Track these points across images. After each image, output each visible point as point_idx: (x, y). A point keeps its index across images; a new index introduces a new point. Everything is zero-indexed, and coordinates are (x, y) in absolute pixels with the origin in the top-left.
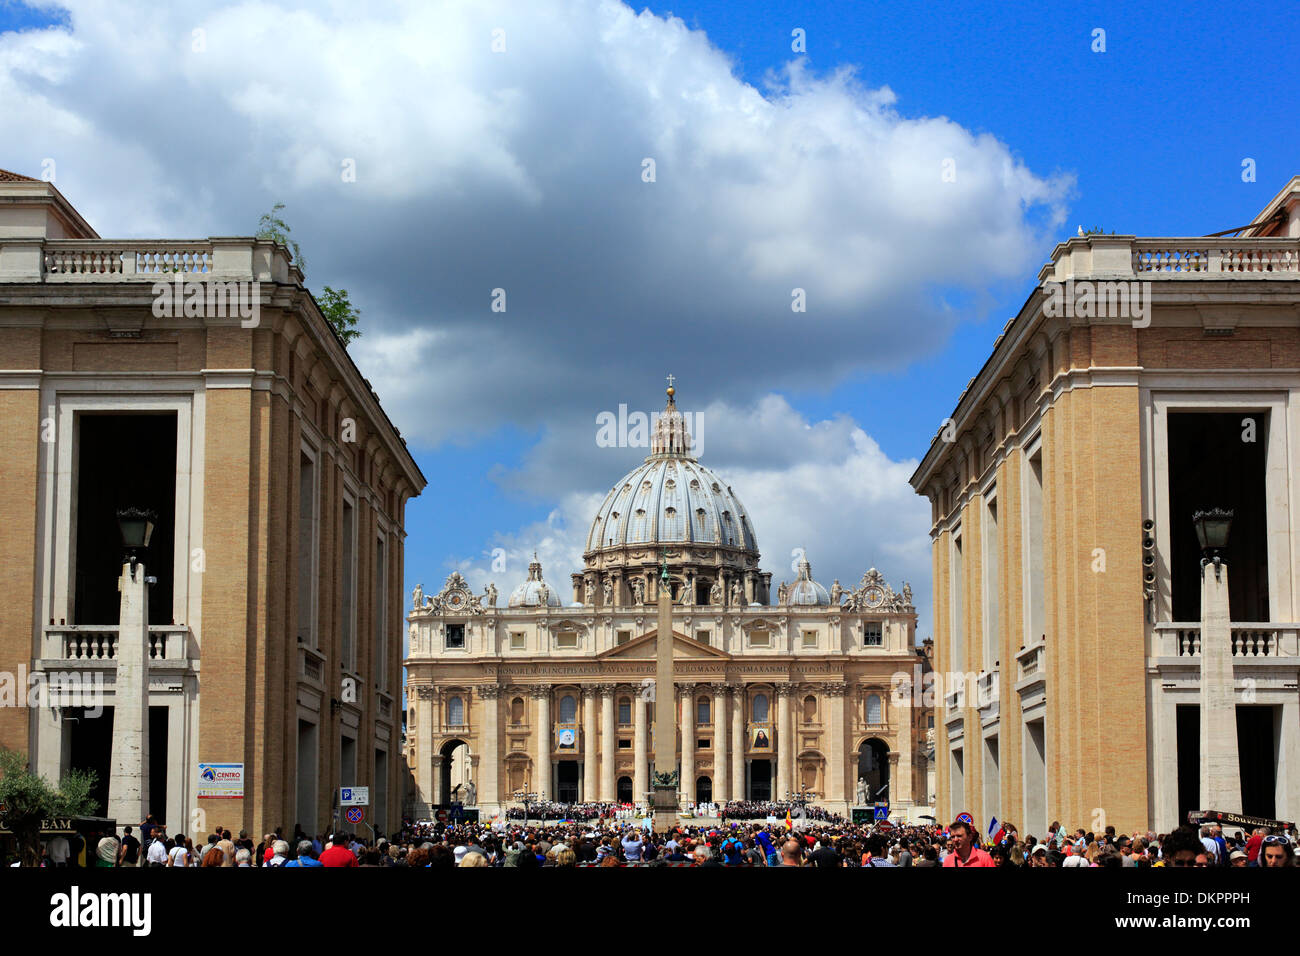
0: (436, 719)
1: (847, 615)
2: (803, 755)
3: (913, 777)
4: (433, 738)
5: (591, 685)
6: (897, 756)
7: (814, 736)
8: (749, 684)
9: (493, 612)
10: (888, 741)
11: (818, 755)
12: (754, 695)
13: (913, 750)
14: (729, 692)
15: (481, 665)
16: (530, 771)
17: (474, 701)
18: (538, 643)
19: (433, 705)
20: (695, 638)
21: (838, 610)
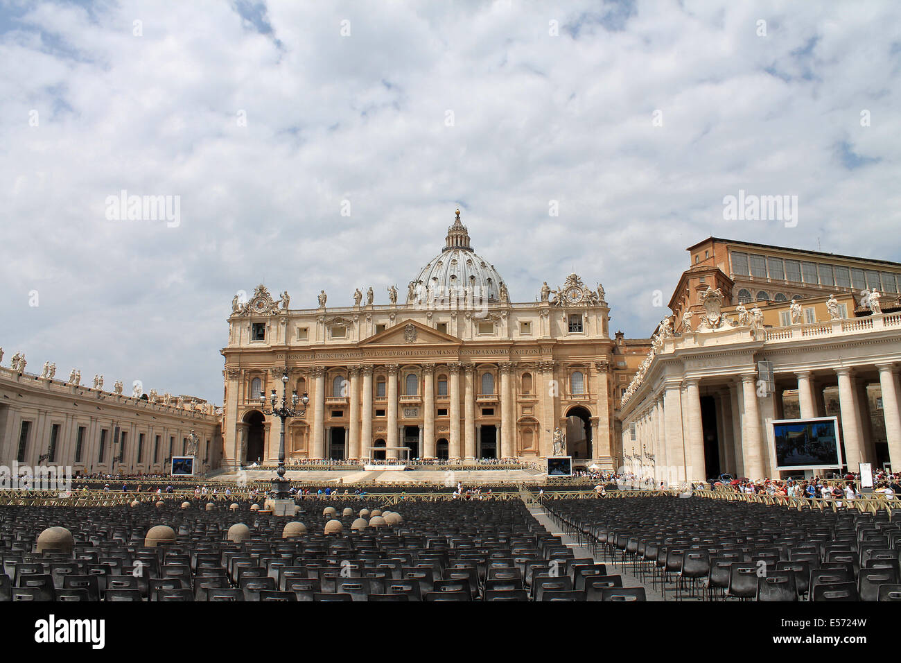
0: (241, 394)
1: (554, 308)
2: (521, 421)
3: (611, 437)
4: (238, 409)
5: (355, 367)
6: (597, 420)
7: (530, 404)
8: (477, 364)
9: (285, 313)
10: (591, 408)
11: (534, 420)
12: (482, 372)
13: (610, 415)
14: (462, 370)
15: (274, 352)
16: (308, 435)
17: (269, 381)
18: (318, 336)
19: (239, 384)
20: (435, 328)
21: (547, 305)
